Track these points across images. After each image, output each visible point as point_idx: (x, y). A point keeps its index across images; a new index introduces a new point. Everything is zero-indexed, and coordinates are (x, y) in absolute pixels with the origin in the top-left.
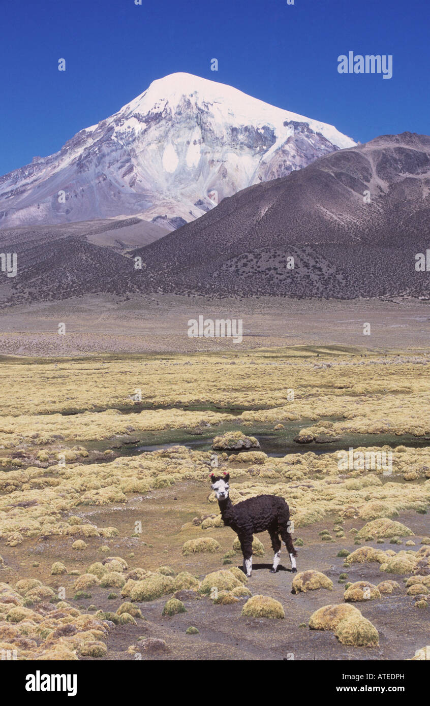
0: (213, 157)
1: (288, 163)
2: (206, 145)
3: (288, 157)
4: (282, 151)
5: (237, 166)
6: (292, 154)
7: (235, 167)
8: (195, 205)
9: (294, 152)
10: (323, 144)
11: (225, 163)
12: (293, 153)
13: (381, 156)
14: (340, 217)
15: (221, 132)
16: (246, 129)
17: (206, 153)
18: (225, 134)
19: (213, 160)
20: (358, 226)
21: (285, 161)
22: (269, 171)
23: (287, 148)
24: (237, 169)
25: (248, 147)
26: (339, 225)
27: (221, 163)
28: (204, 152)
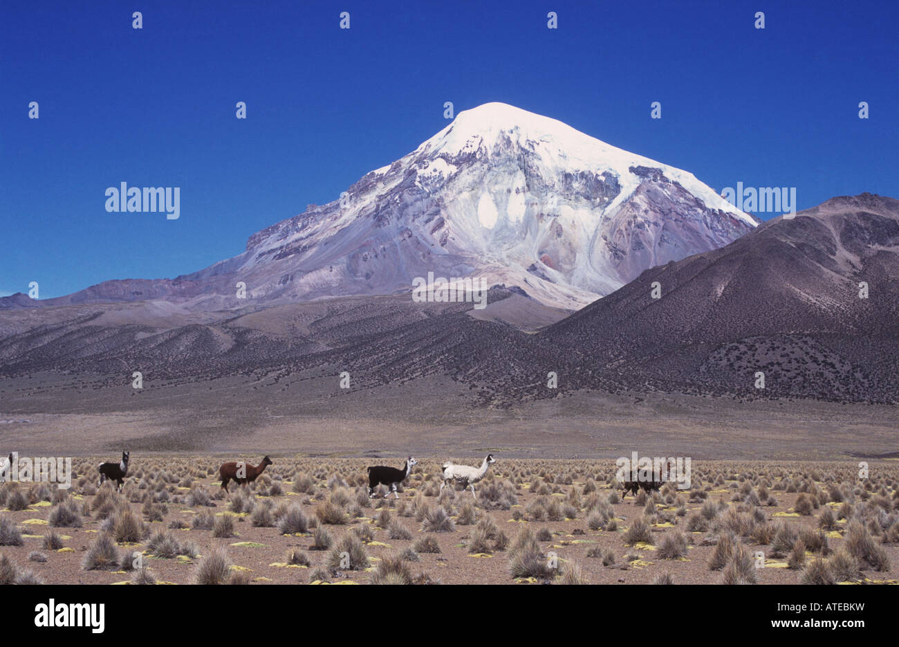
0: (542, 210)
1: (639, 219)
2: (532, 194)
3: (638, 212)
4: (630, 203)
5: (573, 222)
6: (644, 208)
7: (571, 222)
8: (528, 270)
9: (646, 205)
10: (682, 196)
11: (558, 218)
12: (644, 206)
13: (844, 223)
14: (819, 299)
15: (551, 178)
16: (583, 175)
17: (533, 204)
18: (556, 180)
19: (542, 214)
20: (843, 311)
21: (635, 217)
22: (615, 230)
23: (637, 200)
24: (573, 225)
25: (585, 198)
26: (820, 309)
27: (553, 218)
28: (531, 203)
